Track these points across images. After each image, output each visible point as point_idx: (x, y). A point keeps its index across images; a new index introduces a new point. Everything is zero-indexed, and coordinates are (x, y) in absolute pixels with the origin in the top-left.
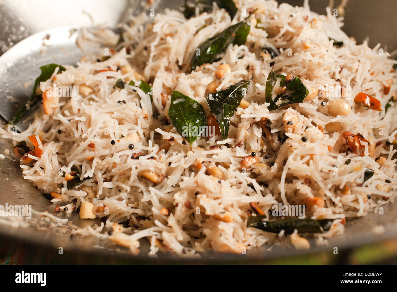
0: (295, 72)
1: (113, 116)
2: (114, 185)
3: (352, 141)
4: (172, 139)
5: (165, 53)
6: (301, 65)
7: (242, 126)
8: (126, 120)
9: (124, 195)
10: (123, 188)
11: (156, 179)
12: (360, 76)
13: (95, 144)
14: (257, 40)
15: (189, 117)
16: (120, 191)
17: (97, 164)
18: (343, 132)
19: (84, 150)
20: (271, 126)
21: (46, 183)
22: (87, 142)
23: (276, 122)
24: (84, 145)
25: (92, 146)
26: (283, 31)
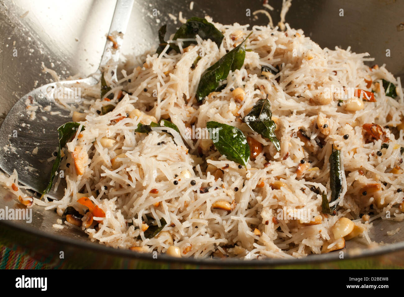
0: (305, 82)
1: (158, 158)
2: (190, 223)
3: (376, 131)
4: (227, 166)
5: (172, 90)
6: (310, 75)
7: (285, 139)
8: (170, 160)
9: (202, 230)
10: (200, 223)
11: (228, 206)
12: (352, 75)
13: (156, 188)
14: (251, 61)
15: (233, 142)
16: (197, 227)
17: (168, 207)
18: (362, 125)
19: (147, 198)
20: (308, 134)
21: (121, 240)
22: (149, 189)
23: (310, 129)
24: (146, 193)
25: (154, 191)
26: (274, 49)
